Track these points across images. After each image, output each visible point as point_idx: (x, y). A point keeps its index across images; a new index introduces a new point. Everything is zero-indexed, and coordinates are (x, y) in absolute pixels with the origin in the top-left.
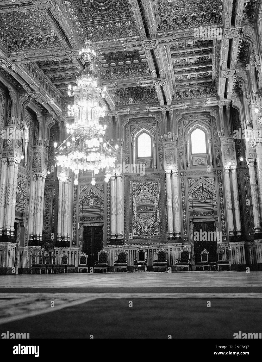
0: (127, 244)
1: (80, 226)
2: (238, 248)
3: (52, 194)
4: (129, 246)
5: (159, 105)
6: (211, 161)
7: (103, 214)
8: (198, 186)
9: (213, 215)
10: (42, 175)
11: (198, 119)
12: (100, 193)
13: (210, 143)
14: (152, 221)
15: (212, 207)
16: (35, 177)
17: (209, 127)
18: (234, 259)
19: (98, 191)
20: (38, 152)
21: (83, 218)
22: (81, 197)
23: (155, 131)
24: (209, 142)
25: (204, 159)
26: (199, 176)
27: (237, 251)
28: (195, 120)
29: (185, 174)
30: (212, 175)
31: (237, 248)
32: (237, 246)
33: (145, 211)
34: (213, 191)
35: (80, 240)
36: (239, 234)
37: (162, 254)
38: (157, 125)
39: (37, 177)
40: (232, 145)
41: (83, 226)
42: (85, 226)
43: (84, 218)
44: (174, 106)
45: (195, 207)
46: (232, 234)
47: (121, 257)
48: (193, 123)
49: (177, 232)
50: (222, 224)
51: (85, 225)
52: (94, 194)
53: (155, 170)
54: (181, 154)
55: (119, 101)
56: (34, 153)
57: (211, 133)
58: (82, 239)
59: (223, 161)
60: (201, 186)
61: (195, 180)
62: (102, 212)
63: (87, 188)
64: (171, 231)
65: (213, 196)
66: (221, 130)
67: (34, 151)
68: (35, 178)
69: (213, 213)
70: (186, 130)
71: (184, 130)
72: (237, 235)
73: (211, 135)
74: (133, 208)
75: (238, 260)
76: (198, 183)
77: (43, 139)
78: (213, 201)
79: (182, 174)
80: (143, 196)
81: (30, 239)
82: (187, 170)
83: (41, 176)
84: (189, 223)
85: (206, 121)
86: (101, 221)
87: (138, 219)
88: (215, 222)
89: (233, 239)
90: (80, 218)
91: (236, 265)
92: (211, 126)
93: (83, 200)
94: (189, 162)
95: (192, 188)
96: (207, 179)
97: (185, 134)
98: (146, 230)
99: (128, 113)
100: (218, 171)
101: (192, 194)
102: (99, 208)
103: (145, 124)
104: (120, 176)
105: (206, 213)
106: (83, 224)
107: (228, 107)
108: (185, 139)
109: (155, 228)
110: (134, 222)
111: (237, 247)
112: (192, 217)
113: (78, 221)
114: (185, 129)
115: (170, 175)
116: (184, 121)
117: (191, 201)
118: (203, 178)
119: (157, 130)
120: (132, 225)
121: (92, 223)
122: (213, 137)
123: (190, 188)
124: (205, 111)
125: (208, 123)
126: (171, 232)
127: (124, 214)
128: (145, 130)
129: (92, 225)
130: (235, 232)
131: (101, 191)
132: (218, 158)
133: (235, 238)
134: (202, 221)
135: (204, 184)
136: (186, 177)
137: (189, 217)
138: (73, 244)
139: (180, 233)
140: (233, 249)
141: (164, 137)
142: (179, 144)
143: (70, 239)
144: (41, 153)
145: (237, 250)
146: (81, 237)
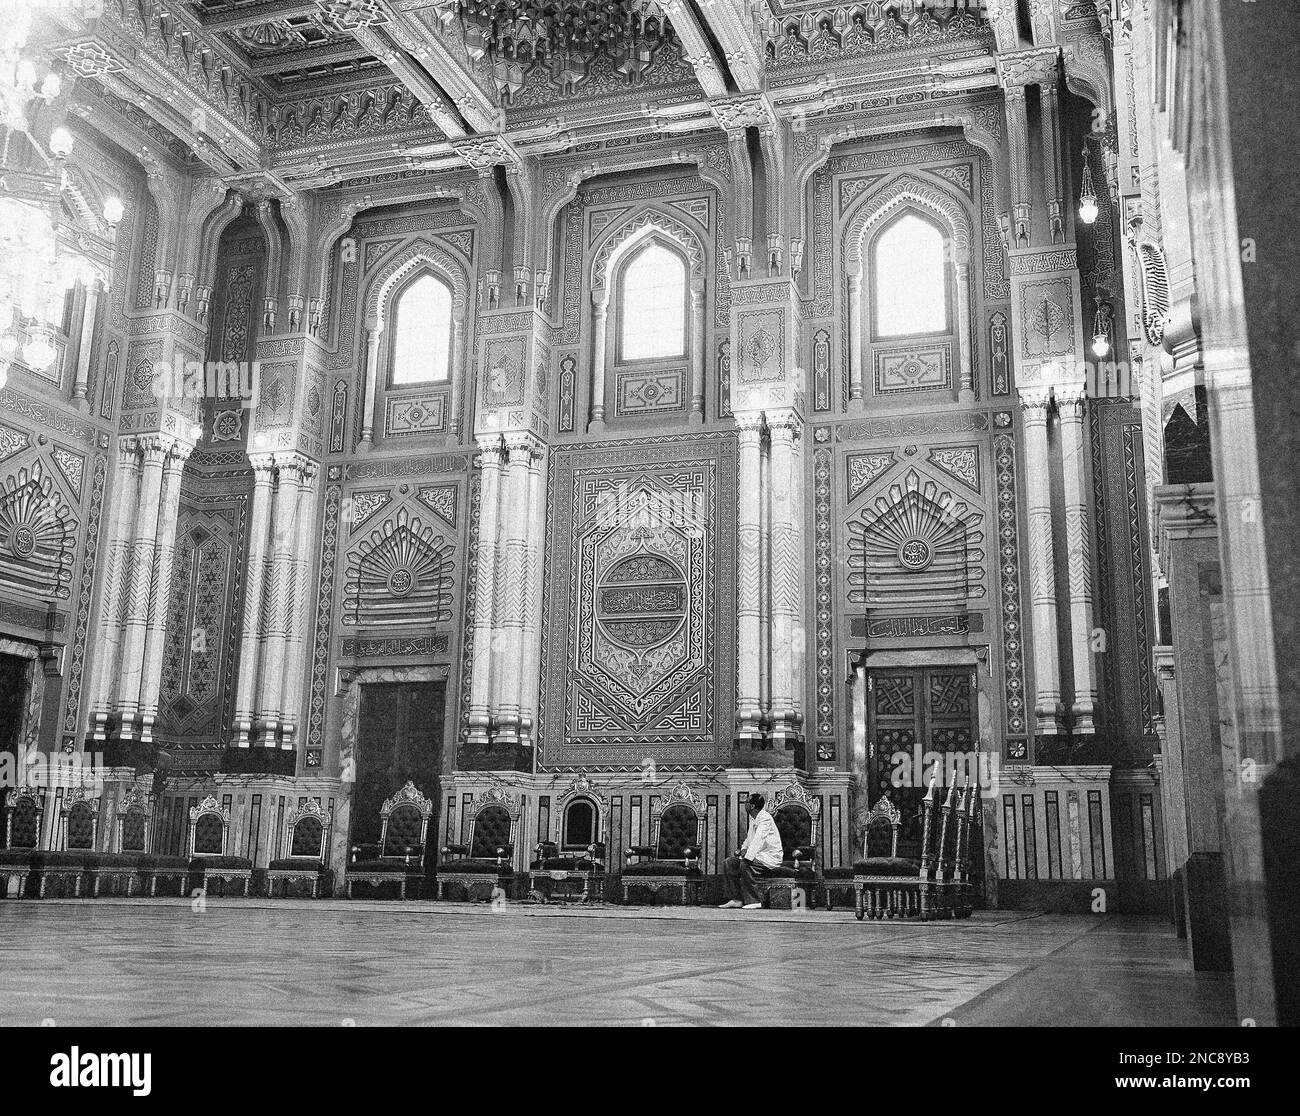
0: (547, 768)
1: (347, 682)
2: (1076, 800)
3: (231, 534)
4: (556, 778)
5: (701, 96)
6: (965, 367)
7: (449, 625)
8: (895, 492)
9: (963, 631)
10: (165, 441)
11: (909, 169)
12: (439, 528)
13: (965, 283)
14: (668, 661)
15: (961, 595)
16: (130, 451)
17: (961, 204)
18: (1055, 855)
19: (428, 519)
20: (149, 337)
21: (357, 646)
22: (356, 548)
23: (704, 233)
24: (958, 277)
25: (936, 359)
26: (903, 443)
27: (1074, 814)
28: (894, 172)
29: (834, 433)
30: (966, 437)
31: (1073, 796)
32: (1071, 787)
33: (637, 611)
34: (967, 514)
35: (342, 745)
36: (1087, 727)
37: (678, 818)
38: (713, 204)
39: (140, 453)
40: (1065, 282)
41: (359, 680)
42: (369, 681)
43: (366, 643)
44: (775, 95)
45: (878, 594)
46: (1050, 728)
47: (485, 827)
48: (886, 186)
49: (777, 714)
50: (1008, 677)
51: (370, 677)
52: (414, 536)
53: (695, 415)
54: (822, 339)
55: (513, 89)
56: (134, 345)
57: (972, 234)
58: (353, 740)
59: (1019, 363)
60: (910, 489)
61: (881, 462)
62: (442, 618)
63: (385, 505)
64: (750, 710)
65: (966, 537)
66: (1012, 212)
67: (135, 332)
68: (131, 458)
69: (966, 621)
70: (848, 224)
71: (839, 224)
72: (1075, 732)
73: (971, 242)
74: (583, 598)
75: (1076, 858)
76: (898, 474)
77: (175, 277)
78: (966, 562)
79: (822, 434)
80: (634, 543)
81: (92, 734)
82: (846, 416)
83: (159, 449)
84: (846, 670)
85: (950, 174)
86: (437, 660)
87: (601, 650)
88: (975, 666)
89: (1054, 752)
90: (347, 643)
91: (1063, 883)
92: (971, 198)
93: (363, 560)
94: (857, 378)
95: (867, 500)
96: (942, 458)
97: (843, 242)
98: (639, 702)
99: (563, 144)
100: (995, 415)
101: (868, 530)
102: (431, 598)
103: (658, 202)
104: (524, 448)
105: (931, 624)
106: (358, 670)
107: (1046, 92)
108: (843, 266)
109: (680, 695)
110: (586, 666)
111: (1070, 793)
112: (862, 644)
113: (334, 655)
114: (847, 215)
115: (756, 436)
116: (840, 182)
117: (860, 564)
118: (924, 452)
119: (712, 229)
120: (575, 675)
121: (401, 668)
122: (978, 252)
123: (858, 503)
124: (938, 122)
125: (957, 186)
126: (748, 715)
127: (539, 624)
128: (658, 228)
129: (400, 677)
130: (1067, 717)
131: (443, 518)
132: (999, 355)
133: (1063, 746)
134: (911, 664)
135: (924, 479)
136: (839, 449)
137: (849, 644)
138: (308, 764)
139: (790, 720)
140: (1051, 799)
141: (735, 256)
142: (811, 291)
143: (297, 741)
144: (161, 342)
145: (1074, 806)
146: (347, 730)
